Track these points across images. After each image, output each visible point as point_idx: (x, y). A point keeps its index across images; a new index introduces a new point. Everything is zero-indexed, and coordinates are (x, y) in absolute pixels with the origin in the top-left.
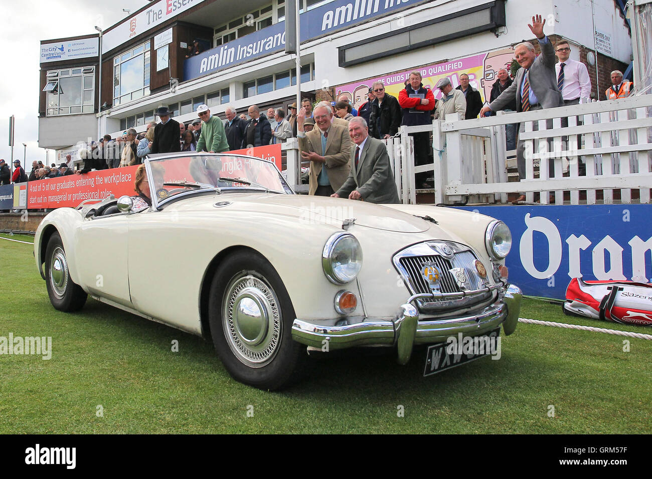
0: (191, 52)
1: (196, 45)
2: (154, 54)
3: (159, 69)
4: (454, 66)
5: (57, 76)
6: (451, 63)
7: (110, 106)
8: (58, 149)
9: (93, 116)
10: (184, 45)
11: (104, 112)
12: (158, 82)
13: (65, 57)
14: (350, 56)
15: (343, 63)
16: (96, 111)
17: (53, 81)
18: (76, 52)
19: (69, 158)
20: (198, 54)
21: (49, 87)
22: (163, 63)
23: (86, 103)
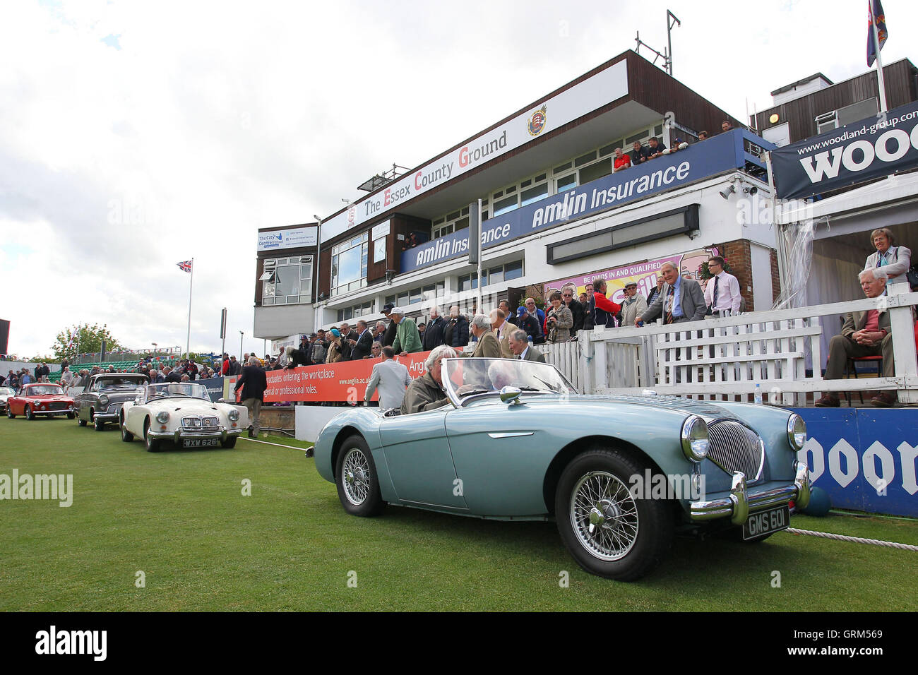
0: (408, 245)
1: (412, 238)
2: (371, 245)
3: (376, 260)
4: (653, 266)
5: (275, 264)
6: (650, 263)
7: (327, 296)
8: (273, 339)
9: (310, 306)
10: (401, 237)
11: (321, 303)
12: (375, 273)
13: (282, 246)
14: (559, 253)
15: (551, 260)
16: (313, 301)
17: (270, 270)
18: (294, 241)
19: (282, 350)
20: (415, 246)
21: (266, 276)
22: (380, 254)
23: (303, 293)
